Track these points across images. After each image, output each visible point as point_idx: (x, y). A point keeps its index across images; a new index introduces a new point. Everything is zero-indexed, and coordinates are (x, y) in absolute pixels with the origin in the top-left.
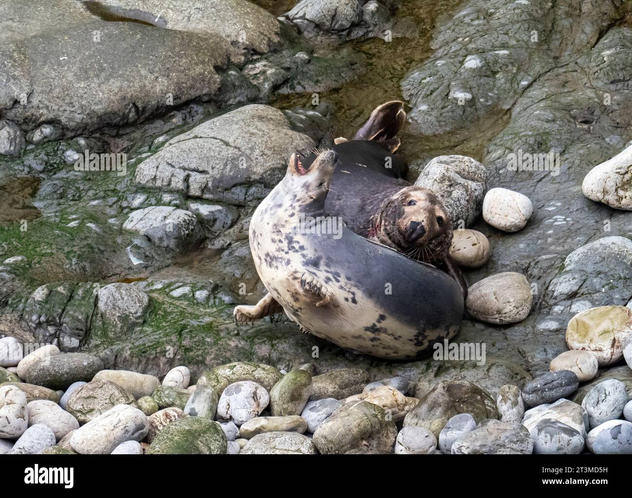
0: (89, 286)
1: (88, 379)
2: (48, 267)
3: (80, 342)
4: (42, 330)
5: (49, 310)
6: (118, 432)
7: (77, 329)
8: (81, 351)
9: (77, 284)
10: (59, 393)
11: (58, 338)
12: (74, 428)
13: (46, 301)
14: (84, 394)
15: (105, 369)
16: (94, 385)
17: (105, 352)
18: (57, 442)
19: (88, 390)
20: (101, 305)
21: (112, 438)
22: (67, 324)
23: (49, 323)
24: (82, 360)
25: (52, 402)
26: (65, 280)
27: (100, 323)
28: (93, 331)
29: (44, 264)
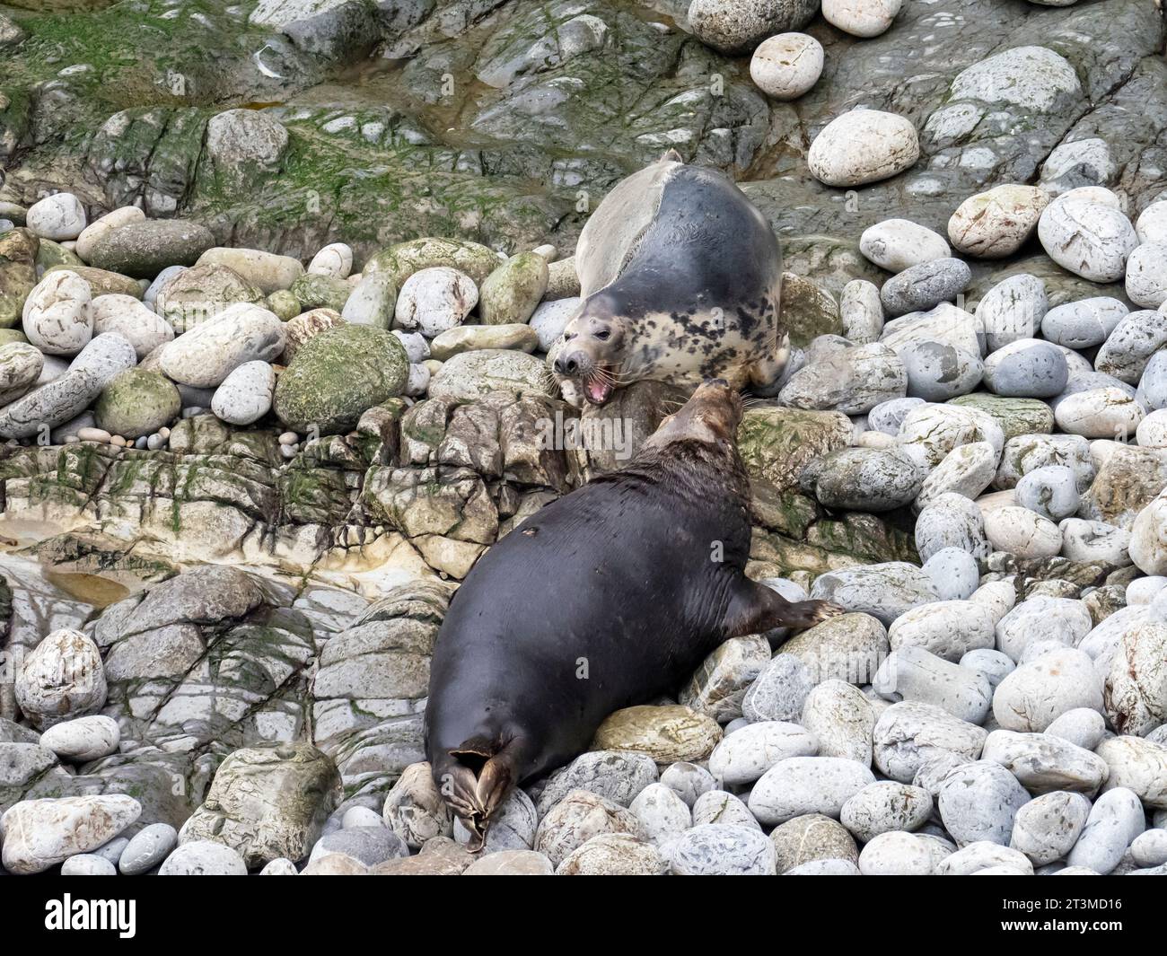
0: (193, 114)
1: (189, 261)
2: (128, 81)
3: (178, 202)
4: (117, 183)
5: (129, 151)
6: (237, 347)
7: (174, 182)
8: (180, 217)
9: (175, 110)
10: (142, 283)
11: (143, 195)
12: (165, 338)
13: (125, 137)
14: (183, 285)
15: (217, 246)
16: (200, 271)
17: (218, 220)
18: (139, 361)
19: (189, 279)
20: (213, 144)
21: (225, 357)
22: (158, 173)
23: (128, 171)
24: (181, 231)
25: (131, 298)
26: (156, 103)
27: (211, 172)
28: (198, 186)
29: (123, 78)
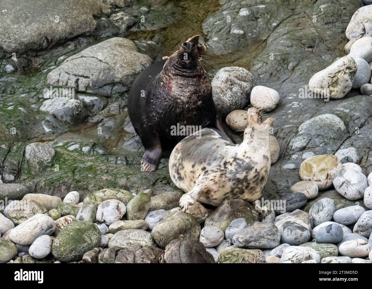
0: (20, 145)
1: (20, 198)
3: (15, 177)
6: (38, 230)
7: (13, 170)
8: (15, 182)
9: (13, 143)
11: (2, 175)
12: (11, 228)
15: (30, 193)
17: (29, 183)
18: (2, 236)
20: (27, 155)
21: (33, 234)
22: (7, 167)
24: (16, 188)
26: (6, 141)
27: (27, 166)
28: (22, 171)
